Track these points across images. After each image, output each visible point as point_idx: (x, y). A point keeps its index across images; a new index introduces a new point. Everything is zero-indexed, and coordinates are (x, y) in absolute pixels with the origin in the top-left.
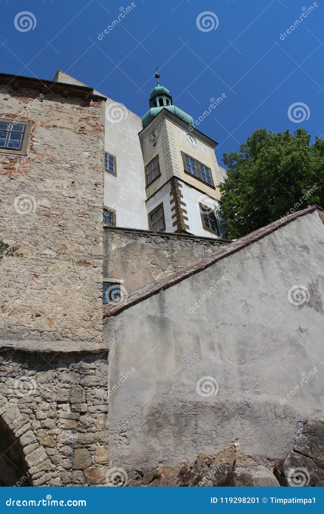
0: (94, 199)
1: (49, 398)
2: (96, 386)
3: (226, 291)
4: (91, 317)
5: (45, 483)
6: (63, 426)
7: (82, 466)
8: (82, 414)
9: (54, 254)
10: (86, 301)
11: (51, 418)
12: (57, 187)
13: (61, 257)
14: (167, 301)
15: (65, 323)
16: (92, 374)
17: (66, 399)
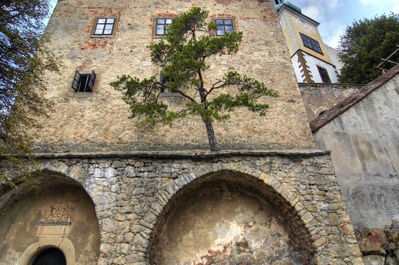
1: (304, 182)
2: (329, 174)
4: (305, 133)
5: (317, 233)
6: (317, 199)
7: (336, 223)
8: (326, 191)
10: (300, 124)
11: (309, 194)
15: (291, 138)
16: (324, 167)
17: (313, 183)
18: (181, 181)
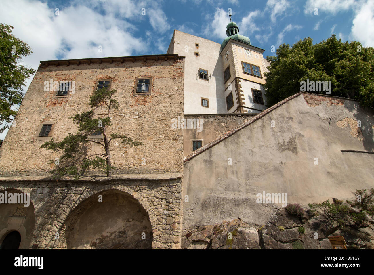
1: (158, 197)
2: (176, 192)
3: (242, 146)
4: (178, 162)
6: (163, 208)
7: (170, 223)
8: (170, 203)
9: (163, 137)
10: (176, 156)
11: (159, 205)
12: (164, 107)
13: (166, 138)
14: (213, 152)
15: (168, 166)
16: (174, 188)
17: (164, 198)
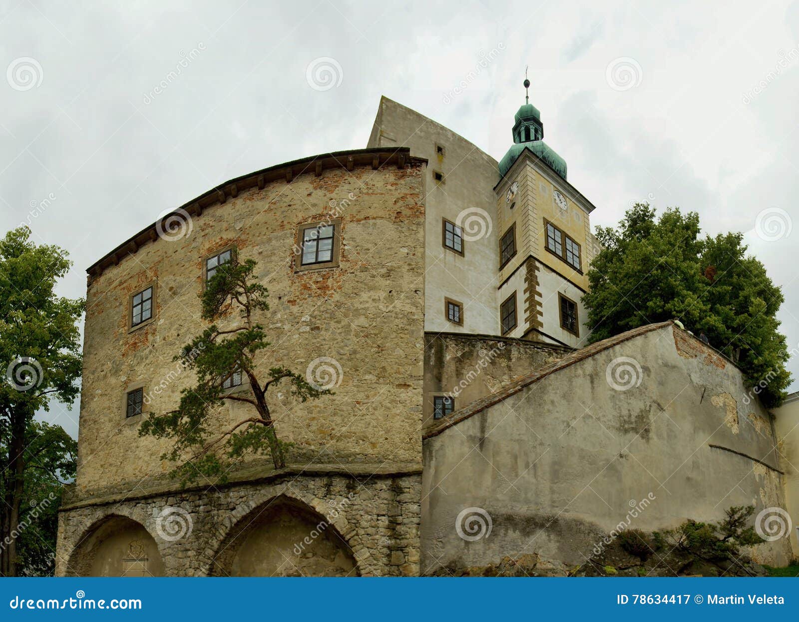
0: (414, 310)
1: (370, 512)
2: (410, 502)
4: (411, 439)
5: (369, 573)
6: (382, 534)
7: (397, 563)
8: (398, 524)
9: (374, 379)
10: (407, 424)
11: (373, 527)
13: (381, 380)
14: (489, 420)
15: (387, 446)
16: (407, 492)
17: (384, 513)
18: (238, 512)
